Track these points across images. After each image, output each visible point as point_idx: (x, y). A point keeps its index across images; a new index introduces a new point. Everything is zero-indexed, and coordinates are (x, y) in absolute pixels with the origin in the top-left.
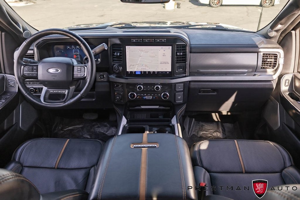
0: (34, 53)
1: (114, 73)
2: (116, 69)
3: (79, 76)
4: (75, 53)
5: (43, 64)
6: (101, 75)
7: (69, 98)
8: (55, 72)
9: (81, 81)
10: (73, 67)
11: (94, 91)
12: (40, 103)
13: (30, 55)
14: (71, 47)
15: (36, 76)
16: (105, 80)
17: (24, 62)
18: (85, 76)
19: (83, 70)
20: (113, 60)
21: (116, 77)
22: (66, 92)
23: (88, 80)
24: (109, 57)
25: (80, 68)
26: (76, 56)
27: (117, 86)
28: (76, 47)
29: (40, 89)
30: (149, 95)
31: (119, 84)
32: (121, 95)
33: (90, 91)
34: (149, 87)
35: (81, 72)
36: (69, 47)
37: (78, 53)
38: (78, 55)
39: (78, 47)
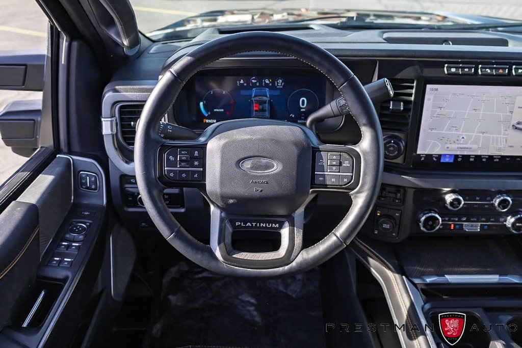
2: (392, 149)
4: (257, 98)
10: (313, 151)
14: (248, 81)
15: (201, 179)
26: (260, 104)
30: (475, 219)
31: (396, 190)
32: (393, 218)
34: (478, 198)
36: (242, 80)
37: (265, 98)
38: (266, 103)
39: (269, 82)
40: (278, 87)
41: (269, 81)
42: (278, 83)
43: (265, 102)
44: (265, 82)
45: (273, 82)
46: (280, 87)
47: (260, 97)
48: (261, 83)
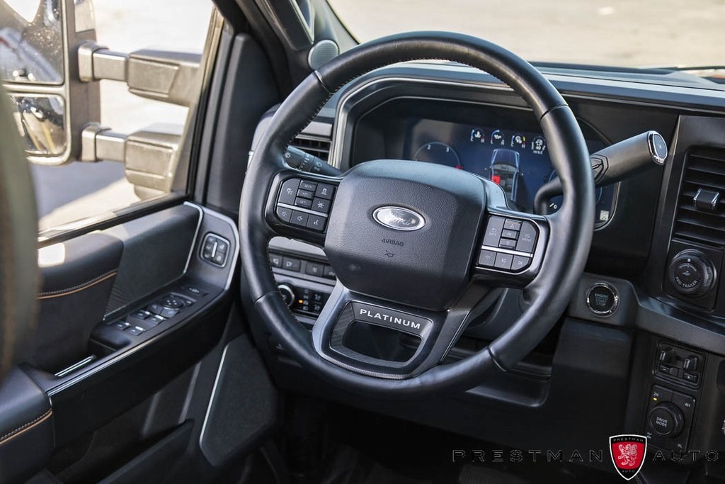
0: (331, 137)
1: (667, 290)
2: (687, 274)
3: (503, 263)
4: (498, 167)
5: (359, 181)
6: (600, 290)
7: (432, 357)
8: (401, 225)
9: (502, 293)
10: (487, 215)
11: (548, 362)
12: (304, 353)
13: (315, 144)
14: (487, 136)
15: (321, 229)
16: (616, 320)
17: (288, 161)
18: (532, 268)
19: (526, 237)
20: (679, 226)
21: (676, 313)
22: (426, 329)
23: (541, 294)
24: (662, 207)
25: (514, 225)
26: (502, 178)
27: (671, 360)
28: (508, 140)
29: (318, 297)
31: (681, 353)
32: (680, 410)
33: (526, 359)
35: (514, 249)
36: (478, 133)
37: (511, 169)
38: (512, 178)
39: (521, 142)
40: (535, 152)
41: (522, 139)
42: (535, 145)
43: (511, 176)
44: (514, 140)
45: (528, 143)
46: (539, 152)
47: (505, 166)
48: (508, 142)
